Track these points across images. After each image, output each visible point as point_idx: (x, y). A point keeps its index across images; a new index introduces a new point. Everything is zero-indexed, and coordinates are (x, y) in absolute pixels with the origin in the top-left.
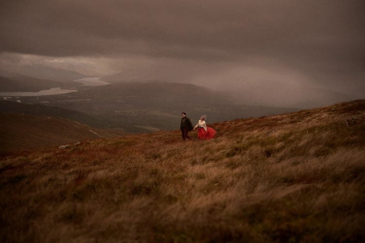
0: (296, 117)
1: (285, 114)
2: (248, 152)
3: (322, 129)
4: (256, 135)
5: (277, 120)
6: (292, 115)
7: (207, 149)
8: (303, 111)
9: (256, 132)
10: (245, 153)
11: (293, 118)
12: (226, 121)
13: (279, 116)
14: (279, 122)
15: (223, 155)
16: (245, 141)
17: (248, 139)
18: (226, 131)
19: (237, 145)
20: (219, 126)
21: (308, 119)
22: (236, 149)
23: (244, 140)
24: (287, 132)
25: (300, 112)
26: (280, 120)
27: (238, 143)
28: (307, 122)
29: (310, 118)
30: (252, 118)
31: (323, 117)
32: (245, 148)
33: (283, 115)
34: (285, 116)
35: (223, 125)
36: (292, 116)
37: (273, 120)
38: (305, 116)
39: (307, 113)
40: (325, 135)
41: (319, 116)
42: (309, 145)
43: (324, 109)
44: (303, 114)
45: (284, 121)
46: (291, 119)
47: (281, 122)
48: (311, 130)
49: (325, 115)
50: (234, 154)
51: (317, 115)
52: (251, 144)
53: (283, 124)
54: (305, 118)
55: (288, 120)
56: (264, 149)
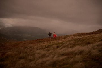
2: (52, 46)
3: (72, 40)
4: (55, 42)
5: (60, 38)
6: (64, 36)
7: (41, 46)
15: (46, 47)
16: (51, 44)
18: (46, 41)
21: (68, 38)
22: (49, 46)
24: (63, 41)
33: (62, 36)
35: (45, 39)
39: (68, 36)
40: (73, 42)
41: (71, 37)
42: (68, 45)
48: (69, 41)
49: (73, 37)
50: (48, 47)
52: (53, 44)
55: (63, 38)
56: (57, 46)
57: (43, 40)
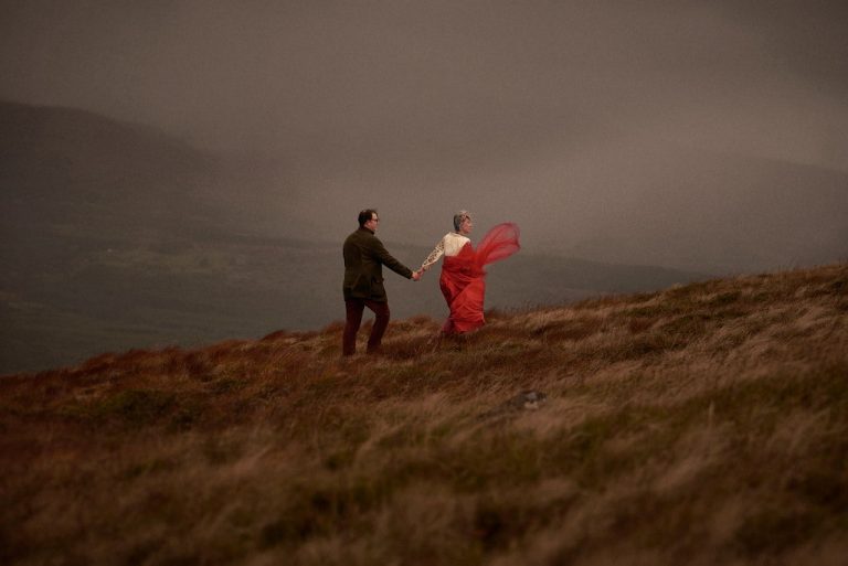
0: (661, 322)
1: (607, 301)
2: (383, 519)
3: (789, 395)
4: (436, 423)
5: (554, 332)
6: (639, 306)
7: (157, 503)
8: (704, 287)
9: (434, 406)
10: (369, 528)
11: (646, 327)
12: (278, 334)
13: (570, 315)
14: (568, 344)
15: (245, 537)
16: (368, 461)
17: (385, 443)
18: (276, 389)
19: (326, 481)
20: (235, 365)
21: (723, 332)
22: (321, 502)
23: (367, 446)
24: (602, 408)
25: (685, 291)
26: (576, 335)
27: (332, 465)
28: (720, 349)
29: (736, 332)
30: (421, 322)
31: (804, 323)
32: (366, 499)
33: (595, 307)
34: (603, 313)
35: (258, 354)
36: (642, 313)
37: (538, 333)
38: (706, 318)
39: (724, 300)
40: (798, 430)
41: (783, 318)
42: (708, 486)
43: (815, 280)
44: (702, 304)
45: (596, 339)
46: (635, 328)
47: (579, 344)
48: (727, 402)
49: (811, 316)
50: (305, 531)
51: (774, 311)
52: (407, 473)
53: (588, 355)
54: (708, 325)
55: (618, 336)
56: (470, 503)
57: (197, 370)
